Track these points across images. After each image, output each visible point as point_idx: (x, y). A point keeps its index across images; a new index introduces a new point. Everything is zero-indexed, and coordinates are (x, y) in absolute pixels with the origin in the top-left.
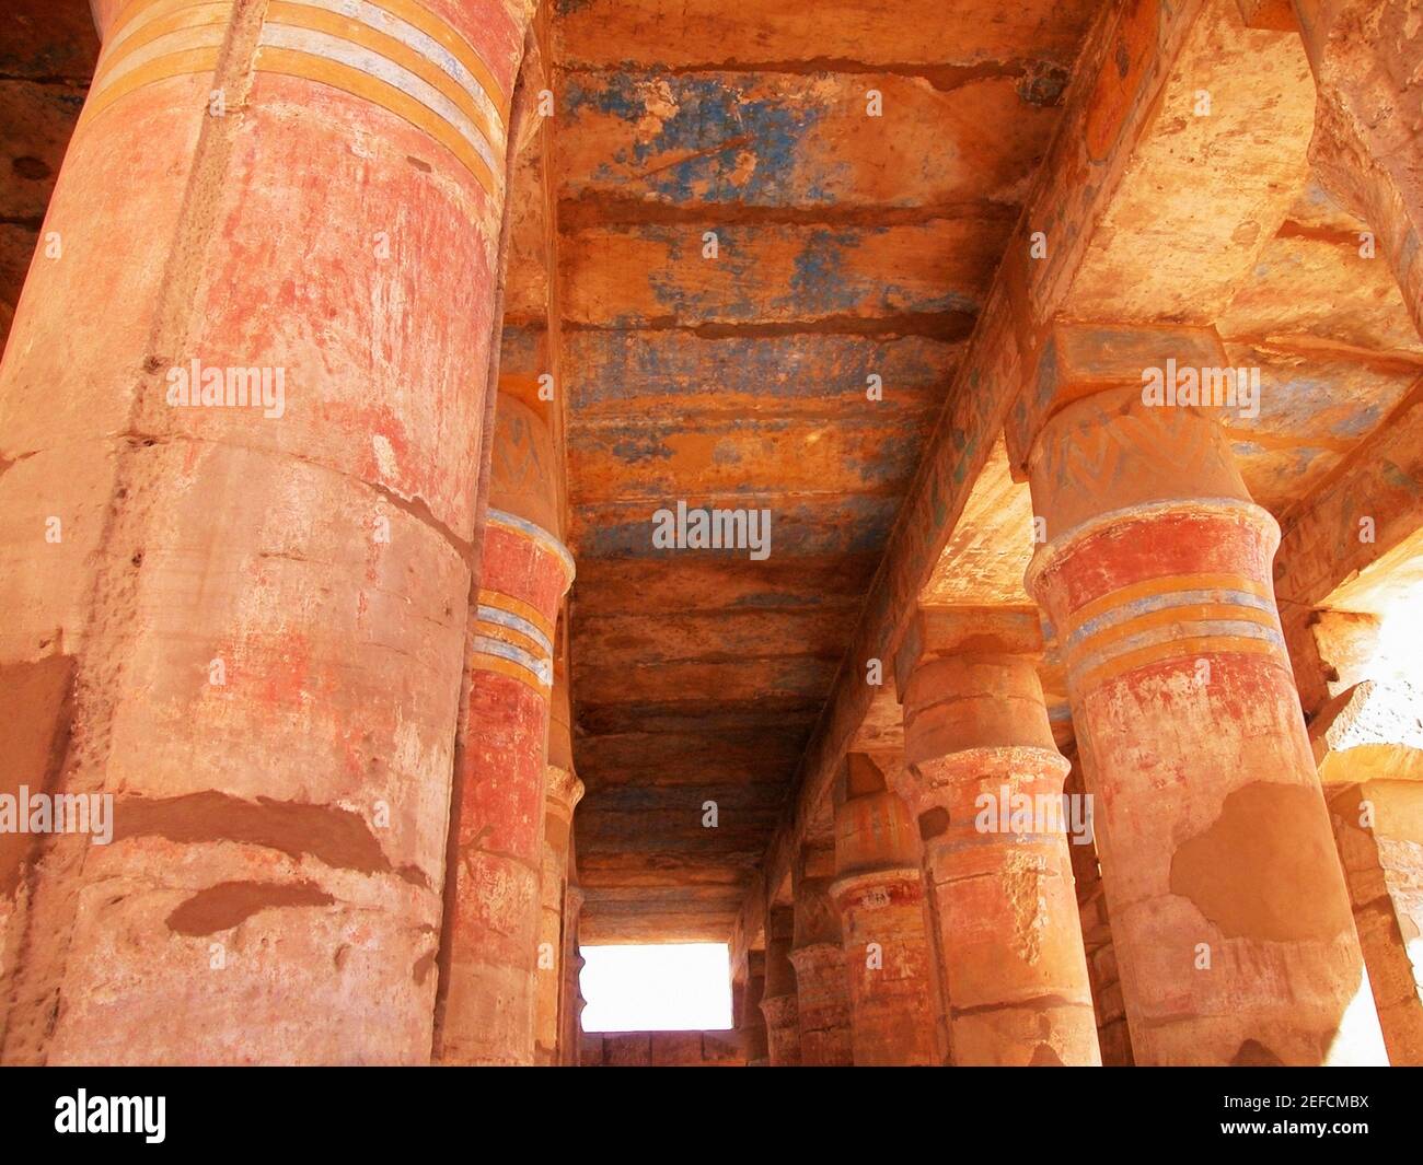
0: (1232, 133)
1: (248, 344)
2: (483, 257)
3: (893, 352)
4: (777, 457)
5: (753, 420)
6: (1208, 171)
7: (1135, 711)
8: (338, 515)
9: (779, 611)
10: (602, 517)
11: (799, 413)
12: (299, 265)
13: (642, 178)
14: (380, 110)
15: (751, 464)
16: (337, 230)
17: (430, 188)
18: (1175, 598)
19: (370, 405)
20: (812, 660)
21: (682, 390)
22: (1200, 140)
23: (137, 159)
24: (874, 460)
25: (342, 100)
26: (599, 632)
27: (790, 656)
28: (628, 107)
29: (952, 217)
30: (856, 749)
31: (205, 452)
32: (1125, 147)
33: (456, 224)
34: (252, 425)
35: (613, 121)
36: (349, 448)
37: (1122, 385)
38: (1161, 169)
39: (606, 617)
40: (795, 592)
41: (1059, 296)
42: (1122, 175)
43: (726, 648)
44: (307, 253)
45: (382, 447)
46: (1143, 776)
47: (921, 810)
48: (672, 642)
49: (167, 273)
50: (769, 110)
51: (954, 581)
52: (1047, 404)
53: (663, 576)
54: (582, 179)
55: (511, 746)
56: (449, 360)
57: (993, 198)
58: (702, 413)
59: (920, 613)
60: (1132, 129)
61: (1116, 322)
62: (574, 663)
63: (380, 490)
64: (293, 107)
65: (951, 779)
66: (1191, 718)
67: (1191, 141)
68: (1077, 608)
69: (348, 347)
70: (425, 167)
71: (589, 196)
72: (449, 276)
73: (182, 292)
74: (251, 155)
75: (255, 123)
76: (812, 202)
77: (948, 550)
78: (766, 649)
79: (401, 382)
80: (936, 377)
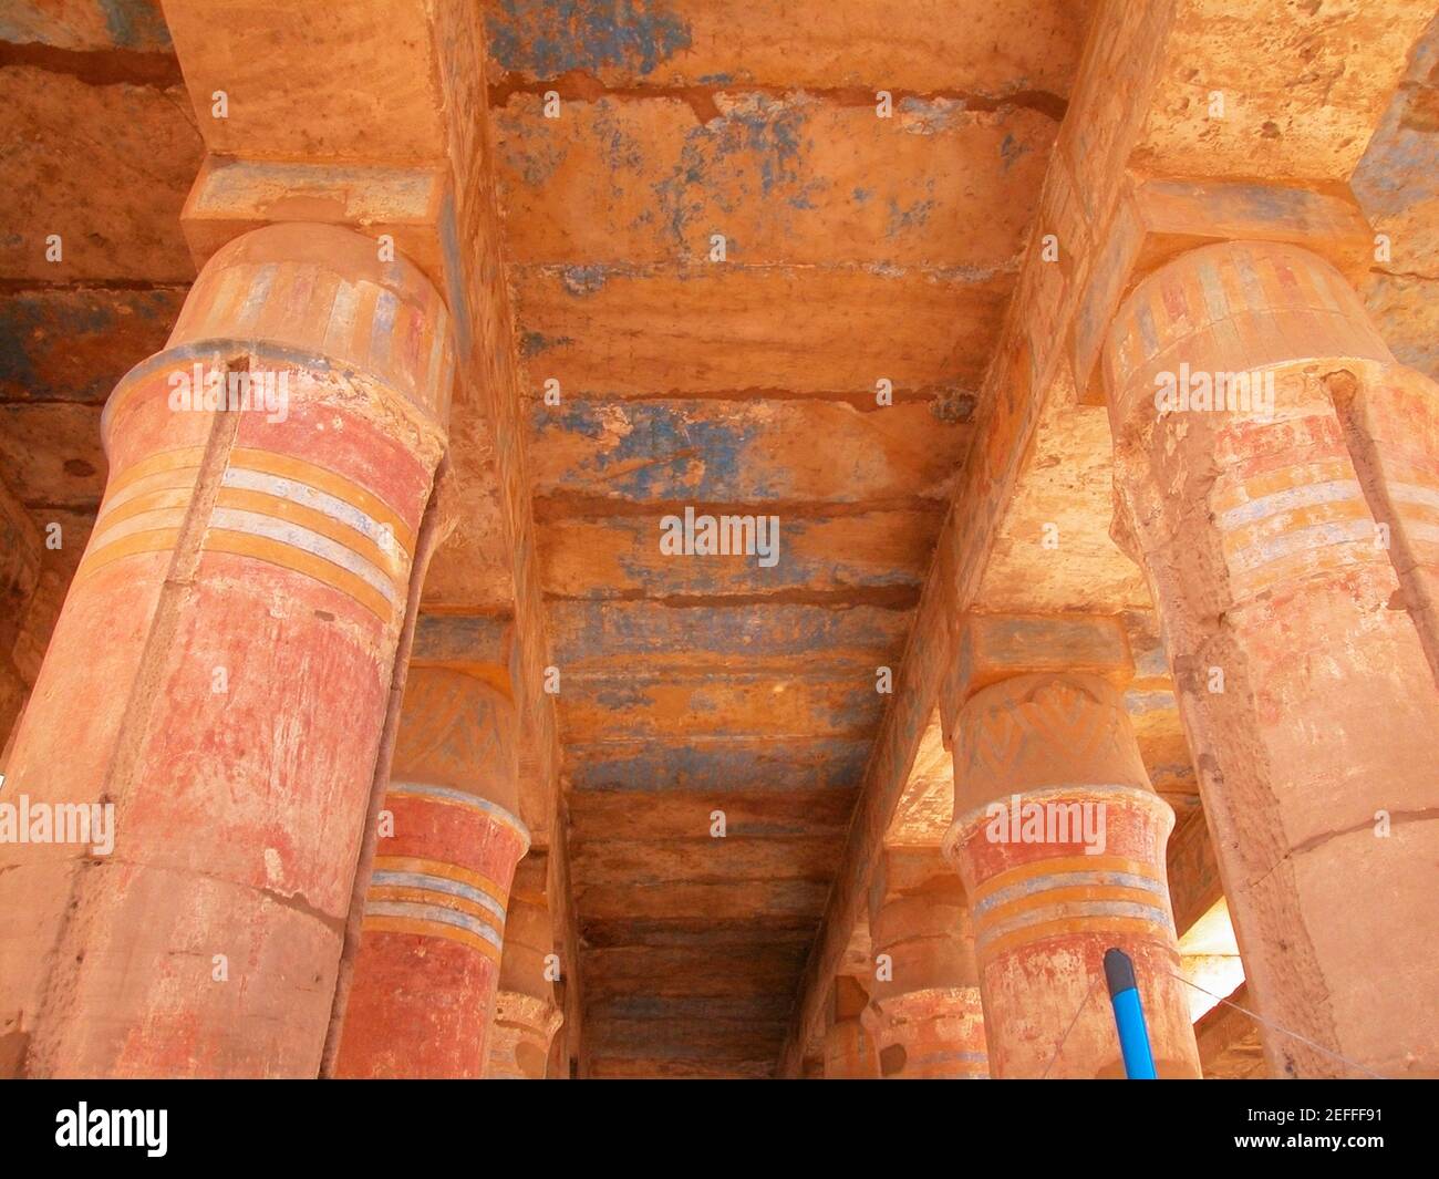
0: (1103, 466)
1: (176, 784)
2: (376, 678)
3: (847, 619)
4: (749, 706)
5: (724, 675)
6: (1087, 495)
7: (1023, 985)
8: (230, 919)
9: (766, 839)
10: (591, 755)
11: (764, 669)
12: (220, 716)
13: (604, 480)
14: (296, 575)
15: (726, 711)
16: (252, 683)
17: (333, 635)
18: (1062, 878)
19: (265, 825)
20: (803, 884)
21: (656, 649)
22: (1075, 472)
23: (111, 623)
24: (840, 709)
25: (266, 570)
26: (596, 855)
27: (782, 879)
28: (589, 426)
29: (886, 510)
30: (844, 972)
31: (137, 872)
32: (1012, 476)
33: (353, 660)
34: (172, 850)
35: (576, 436)
36: (244, 862)
37: (1029, 672)
38: (1044, 494)
39: (604, 841)
40: (780, 823)
41: (973, 590)
42: (1010, 499)
43: (719, 871)
44: (227, 704)
45: (272, 858)
46: (1027, 1045)
47: (882, 1046)
48: (668, 865)
49: (123, 724)
50: (712, 427)
51: (915, 825)
52: (965, 688)
53: (652, 807)
54: (552, 482)
55: (455, 1007)
56: (336, 775)
57: (921, 494)
58: (674, 668)
59: (885, 853)
60: (1016, 460)
61: (1028, 613)
62: (573, 882)
63: (265, 892)
64: (229, 581)
65: (909, 1017)
66: (1071, 993)
67: (1069, 472)
68: (981, 882)
69: (252, 780)
70: (330, 617)
71: (560, 495)
72: (343, 704)
73: (132, 740)
74: (193, 623)
75: (198, 596)
76: (758, 499)
77: (904, 798)
78: (758, 872)
79: (293, 802)
80: (890, 639)
